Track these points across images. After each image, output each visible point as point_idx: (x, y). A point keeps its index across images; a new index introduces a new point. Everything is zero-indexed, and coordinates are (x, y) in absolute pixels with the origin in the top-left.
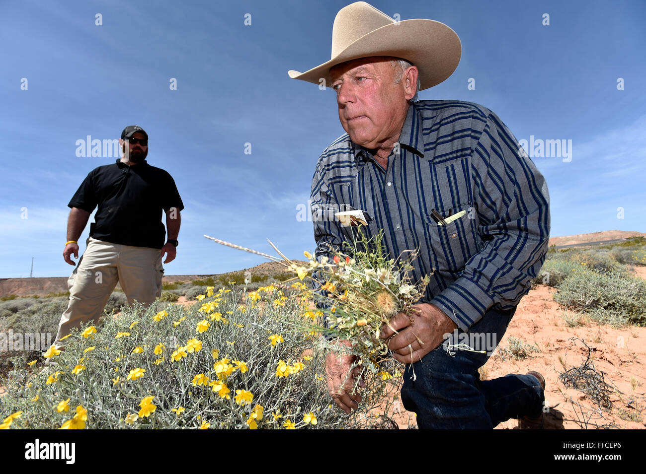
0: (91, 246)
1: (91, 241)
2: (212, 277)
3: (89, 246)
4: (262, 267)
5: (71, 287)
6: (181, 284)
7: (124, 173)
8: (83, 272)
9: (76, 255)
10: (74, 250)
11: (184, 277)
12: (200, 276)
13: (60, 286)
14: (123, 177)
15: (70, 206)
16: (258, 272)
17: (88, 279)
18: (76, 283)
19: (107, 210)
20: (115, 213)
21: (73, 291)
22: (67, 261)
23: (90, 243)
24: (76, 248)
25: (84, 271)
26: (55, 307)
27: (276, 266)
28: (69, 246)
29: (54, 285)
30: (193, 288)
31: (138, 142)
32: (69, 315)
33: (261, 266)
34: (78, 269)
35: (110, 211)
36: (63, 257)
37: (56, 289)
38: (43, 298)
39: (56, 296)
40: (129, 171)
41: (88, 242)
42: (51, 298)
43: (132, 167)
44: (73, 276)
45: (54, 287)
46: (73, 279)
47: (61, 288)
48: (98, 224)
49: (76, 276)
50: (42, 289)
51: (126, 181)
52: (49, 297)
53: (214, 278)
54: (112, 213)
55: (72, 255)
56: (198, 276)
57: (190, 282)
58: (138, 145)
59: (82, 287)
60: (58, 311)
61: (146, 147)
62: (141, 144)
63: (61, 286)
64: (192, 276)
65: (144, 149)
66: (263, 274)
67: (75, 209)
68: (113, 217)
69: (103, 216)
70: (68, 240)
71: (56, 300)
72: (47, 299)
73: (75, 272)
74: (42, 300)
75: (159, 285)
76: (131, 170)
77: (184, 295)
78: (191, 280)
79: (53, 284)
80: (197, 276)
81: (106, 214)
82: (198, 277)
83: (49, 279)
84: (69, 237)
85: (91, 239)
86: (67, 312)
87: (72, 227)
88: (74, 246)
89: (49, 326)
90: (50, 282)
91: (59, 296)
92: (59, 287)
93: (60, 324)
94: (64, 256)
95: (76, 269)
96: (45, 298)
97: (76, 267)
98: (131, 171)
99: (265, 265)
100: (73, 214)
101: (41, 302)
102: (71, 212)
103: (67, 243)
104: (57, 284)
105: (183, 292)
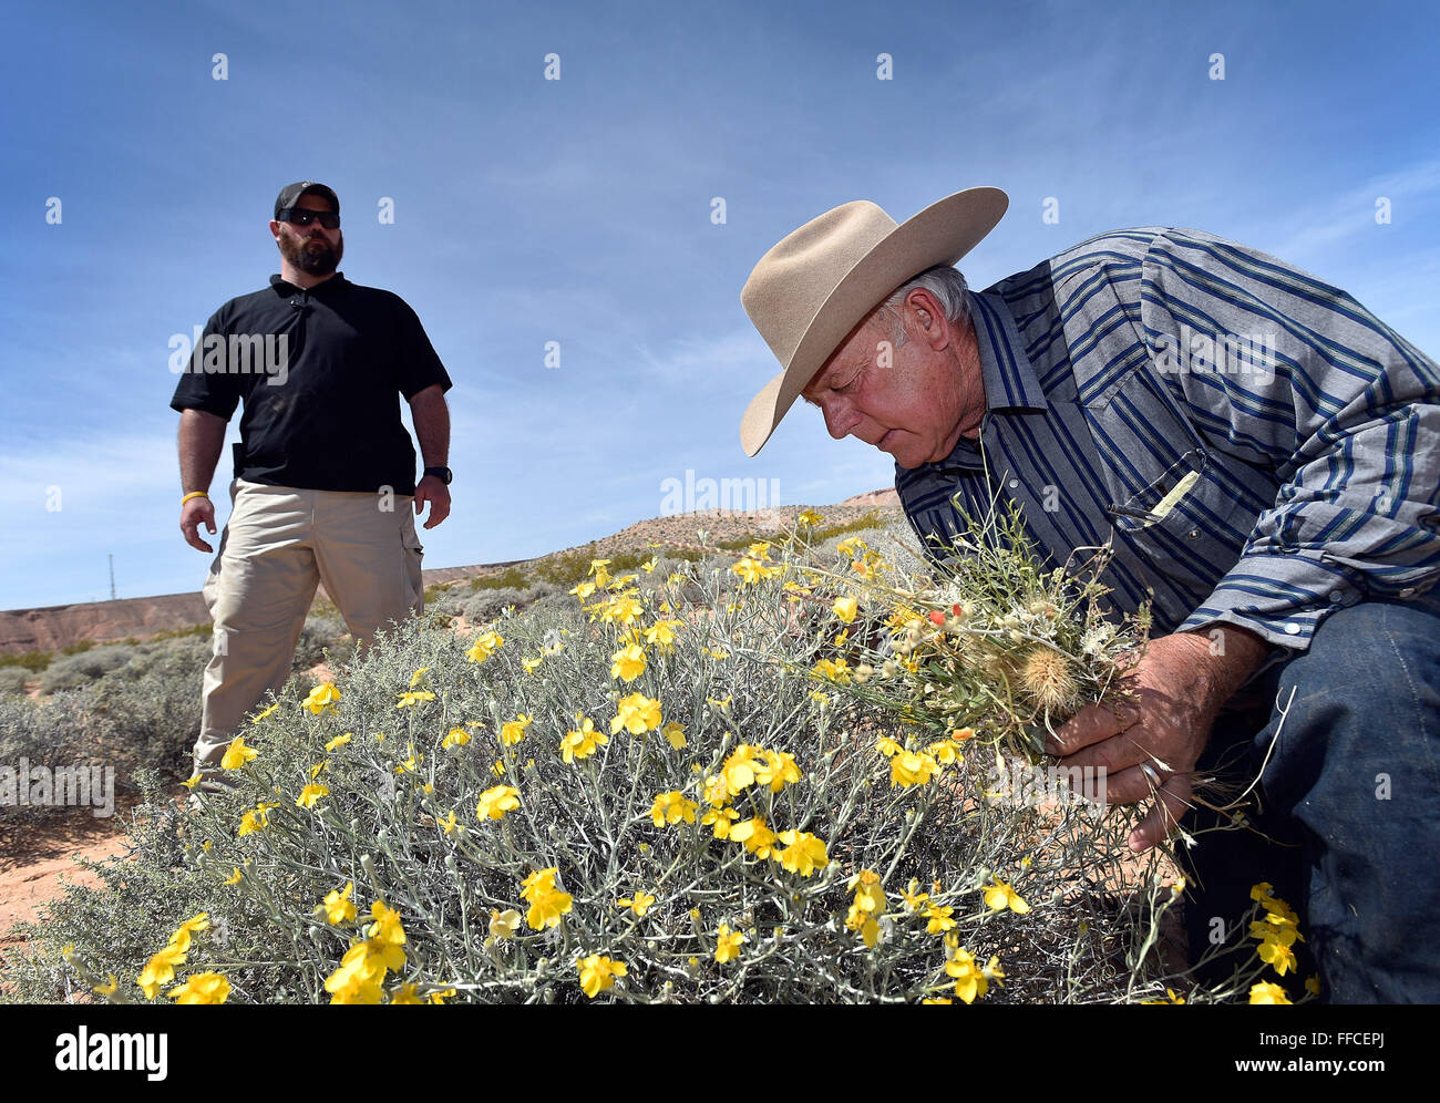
0: (244, 500)
1: (241, 488)
2: (517, 568)
3: (239, 502)
4: (635, 534)
5: (212, 603)
6: (445, 590)
7: (297, 308)
8: (235, 565)
9: (211, 526)
10: (203, 515)
11: (449, 573)
12: (487, 566)
13: (177, 614)
14: (296, 317)
15: (178, 405)
16: (625, 547)
17: (248, 581)
18: (222, 593)
19: (271, 407)
20: (290, 410)
21: (219, 613)
22: (191, 543)
23: (240, 493)
24: (208, 509)
25: (236, 561)
26: (181, 658)
27: (670, 530)
28: (191, 506)
29: (165, 614)
30: (479, 595)
31: (316, 219)
32: (219, 670)
33: (632, 532)
34: (222, 558)
35: (276, 408)
36: (182, 534)
37: (170, 622)
38: (148, 644)
39: (174, 635)
40: (306, 300)
41: (234, 491)
42: (165, 641)
43: (311, 292)
44: (211, 578)
45: (165, 617)
46: (213, 583)
47: (180, 620)
48: (251, 445)
49: (222, 577)
50: (141, 623)
51: (302, 324)
52: (159, 640)
53: (522, 568)
54: (284, 410)
55: (202, 527)
56: (483, 567)
57: (465, 583)
58: (318, 226)
59: (239, 602)
60: (189, 667)
61: (336, 233)
62: (323, 225)
63: (181, 616)
64: (467, 568)
65: (332, 236)
66: (638, 550)
67: (189, 412)
68: (285, 421)
69: (261, 424)
70: (187, 490)
71: (176, 645)
72: (156, 645)
73: (216, 567)
74: (148, 647)
75: (416, 583)
76: (310, 298)
77: (460, 614)
78: (465, 579)
79: (163, 611)
80: (478, 569)
81: (269, 417)
82: (482, 571)
83: (154, 600)
84: (188, 484)
85: (240, 482)
86: (213, 666)
87: (191, 457)
88: (202, 503)
89: (181, 702)
90: (154, 608)
91: (181, 636)
92: (176, 617)
93: (206, 693)
94: (184, 530)
95: (218, 560)
96: (150, 642)
97: (215, 555)
98: (312, 302)
99: (642, 526)
100: (187, 424)
101: (146, 652)
102: (181, 421)
103: (183, 499)
104: (170, 611)
105: (458, 607)
